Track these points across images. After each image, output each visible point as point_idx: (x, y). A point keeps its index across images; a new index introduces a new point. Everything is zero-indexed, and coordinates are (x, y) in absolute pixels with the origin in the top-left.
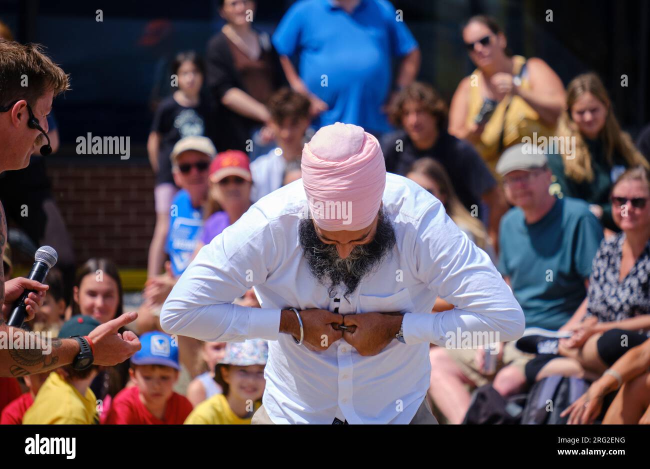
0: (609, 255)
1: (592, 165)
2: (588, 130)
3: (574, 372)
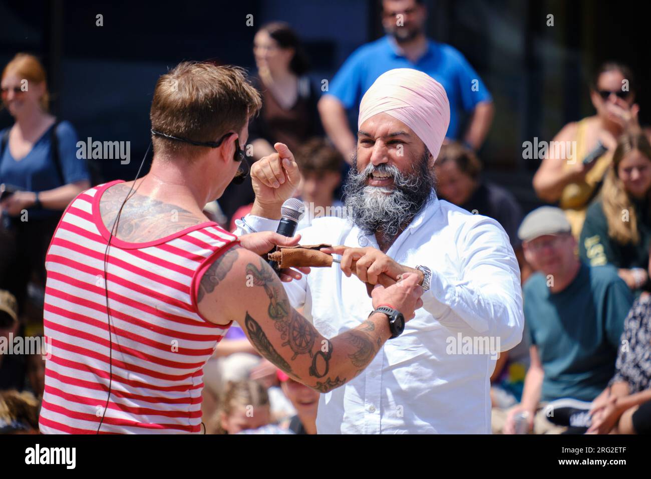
0: (642, 316)
2: (635, 188)
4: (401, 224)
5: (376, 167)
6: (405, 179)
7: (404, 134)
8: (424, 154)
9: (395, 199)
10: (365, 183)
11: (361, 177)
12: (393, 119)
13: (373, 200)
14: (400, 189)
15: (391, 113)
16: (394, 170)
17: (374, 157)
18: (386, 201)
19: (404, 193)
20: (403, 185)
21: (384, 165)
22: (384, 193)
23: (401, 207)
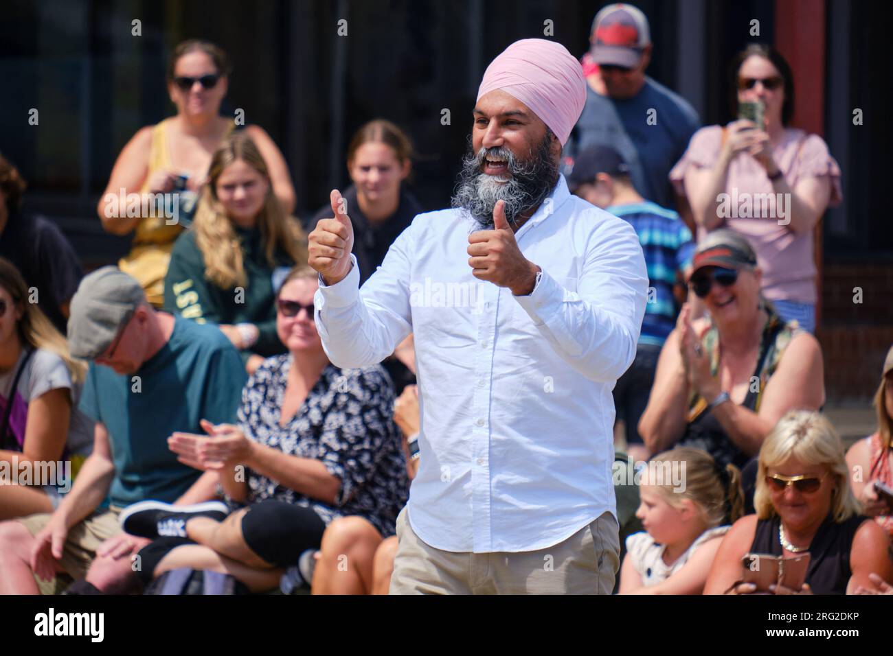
0: (266, 385)
1: (245, 265)
2: (239, 213)
3: (210, 565)
4: (515, 217)
5: (489, 150)
6: (521, 166)
7: (520, 114)
8: (545, 136)
9: (509, 189)
10: (479, 170)
11: (475, 162)
12: (509, 97)
13: (487, 190)
14: (515, 177)
15: (508, 90)
16: (509, 155)
17: (486, 140)
18: (499, 191)
19: (519, 182)
20: (517, 172)
21: (497, 148)
22: (498, 183)
23: (515, 198)
